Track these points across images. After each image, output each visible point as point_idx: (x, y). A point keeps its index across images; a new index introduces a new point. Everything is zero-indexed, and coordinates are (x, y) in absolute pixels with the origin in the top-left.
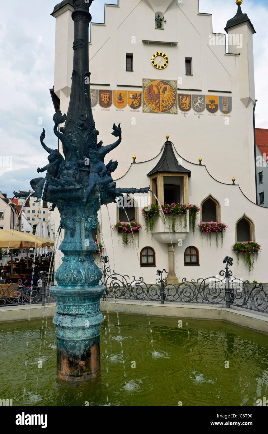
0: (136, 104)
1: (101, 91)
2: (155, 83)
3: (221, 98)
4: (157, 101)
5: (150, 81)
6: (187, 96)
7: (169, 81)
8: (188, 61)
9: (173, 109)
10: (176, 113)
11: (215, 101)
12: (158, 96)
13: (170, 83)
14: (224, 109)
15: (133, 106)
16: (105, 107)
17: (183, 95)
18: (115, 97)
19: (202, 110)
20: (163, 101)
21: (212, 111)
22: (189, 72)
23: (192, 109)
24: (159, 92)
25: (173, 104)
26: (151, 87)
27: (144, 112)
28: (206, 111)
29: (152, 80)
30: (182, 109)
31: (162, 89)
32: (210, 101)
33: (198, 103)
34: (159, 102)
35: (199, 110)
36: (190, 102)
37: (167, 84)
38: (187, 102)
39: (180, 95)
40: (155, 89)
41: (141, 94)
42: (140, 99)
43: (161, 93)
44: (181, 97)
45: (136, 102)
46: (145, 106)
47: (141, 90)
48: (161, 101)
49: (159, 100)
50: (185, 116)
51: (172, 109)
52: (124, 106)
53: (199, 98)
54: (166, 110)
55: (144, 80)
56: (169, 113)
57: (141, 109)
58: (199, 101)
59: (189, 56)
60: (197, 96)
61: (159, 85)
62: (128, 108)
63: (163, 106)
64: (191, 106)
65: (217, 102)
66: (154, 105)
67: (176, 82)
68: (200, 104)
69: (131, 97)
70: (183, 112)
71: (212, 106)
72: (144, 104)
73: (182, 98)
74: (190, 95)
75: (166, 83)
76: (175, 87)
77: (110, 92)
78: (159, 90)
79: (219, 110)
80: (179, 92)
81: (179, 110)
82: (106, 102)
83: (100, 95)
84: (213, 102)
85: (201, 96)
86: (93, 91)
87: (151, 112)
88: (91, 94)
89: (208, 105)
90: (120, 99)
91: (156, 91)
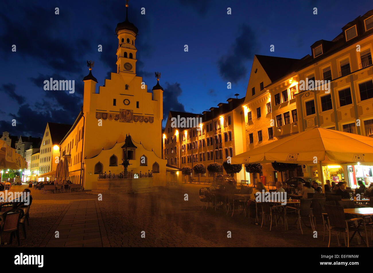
1: (103, 113)
3: (150, 117)
6: (137, 116)
7: (130, 110)
8: (138, 103)
10: (132, 123)
14: (151, 121)
15: (116, 120)
16: (105, 120)
17: (135, 116)
18: (108, 116)
19: (143, 121)
21: (146, 122)
22: (138, 107)
23: (138, 121)
25: (131, 119)
26: (123, 112)
27: (120, 122)
28: (144, 121)
29: (123, 110)
30: (134, 121)
31: (127, 113)
34: (126, 118)
35: (141, 122)
38: (137, 118)
39: (134, 116)
40: (125, 113)
41: (119, 115)
42: (119, 117)
43: (127, 115)
45: (117, 118)
47: (119, 113)
48: (127, 118)
50: (136, 124)
54: (129, 121)
55: (120, 109)
56: (130, 122)
57: (119, 120)
59: (138, 101)
60: (141, 116)
62: (113, 120)
63: (127, 120)
65: (148, 119)
66: (124, 119)
67: (133, 110)
68: (142, 119)
69: (115, 116)
70: (135, 122)
71: (146, 120)
72: (120, 119)
73: (135, 117)
75: (129, 111)
76: (132, 112)
77: (107, 114)
79: (149, 122)
80: (134, 114)
81: (133, 122)
82: (105, 117)
83: (102, 115)
84: (146, 118)
85: (142, 116)
86: (100, 113)
87: (123, 122)
88: (99, 114)
89: (145, 120)
90: (111, 116)
91: (125, 114)
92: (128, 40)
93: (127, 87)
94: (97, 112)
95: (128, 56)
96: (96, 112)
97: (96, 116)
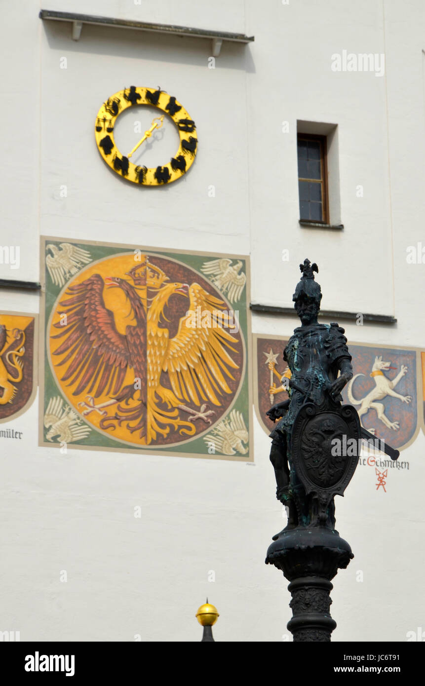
4: (130, 379)
5: (85, 256)
7: (200, 259)
8: (315, 144)
9: (228, 429)
12: (135, 347)
13: (208, 268)
19: (402, 439)
20: (164, 378)
24: (142, 323)
25: (226, 399)
26: (91, 291)
27: (49, 438)
29: (98, 251)
31: (156, 306)
33: (376, 393)
34: (141, 385)
37: (190, 277)
39: (265, 344)
41: (28, 333)
42: (27, 360)
43: (152, 328)
44: (272, 357)
46: (55, 404)
47: (30, 305)
48: (153, 377)
49: (142, 372)
51: (220, 426)
53: (379, 364)
54: (182, 432)
55: (49, 247)
56: (201, 449)
57: (28, 419)
58: (382, 386)
59: (318, 115)
60: (367, 353)
61: (141, 280)
63: (162, 405)
66: (107, 401)
67: (242, 264)
68: (384, 399)
72: (51, 391)
75: (182, 268)
76: (234, 295)
78: (138, 308)
80: (263, 326)
81: (260, 432)
85: (391, 354)
87: (94, 441)
91: (124, 319)
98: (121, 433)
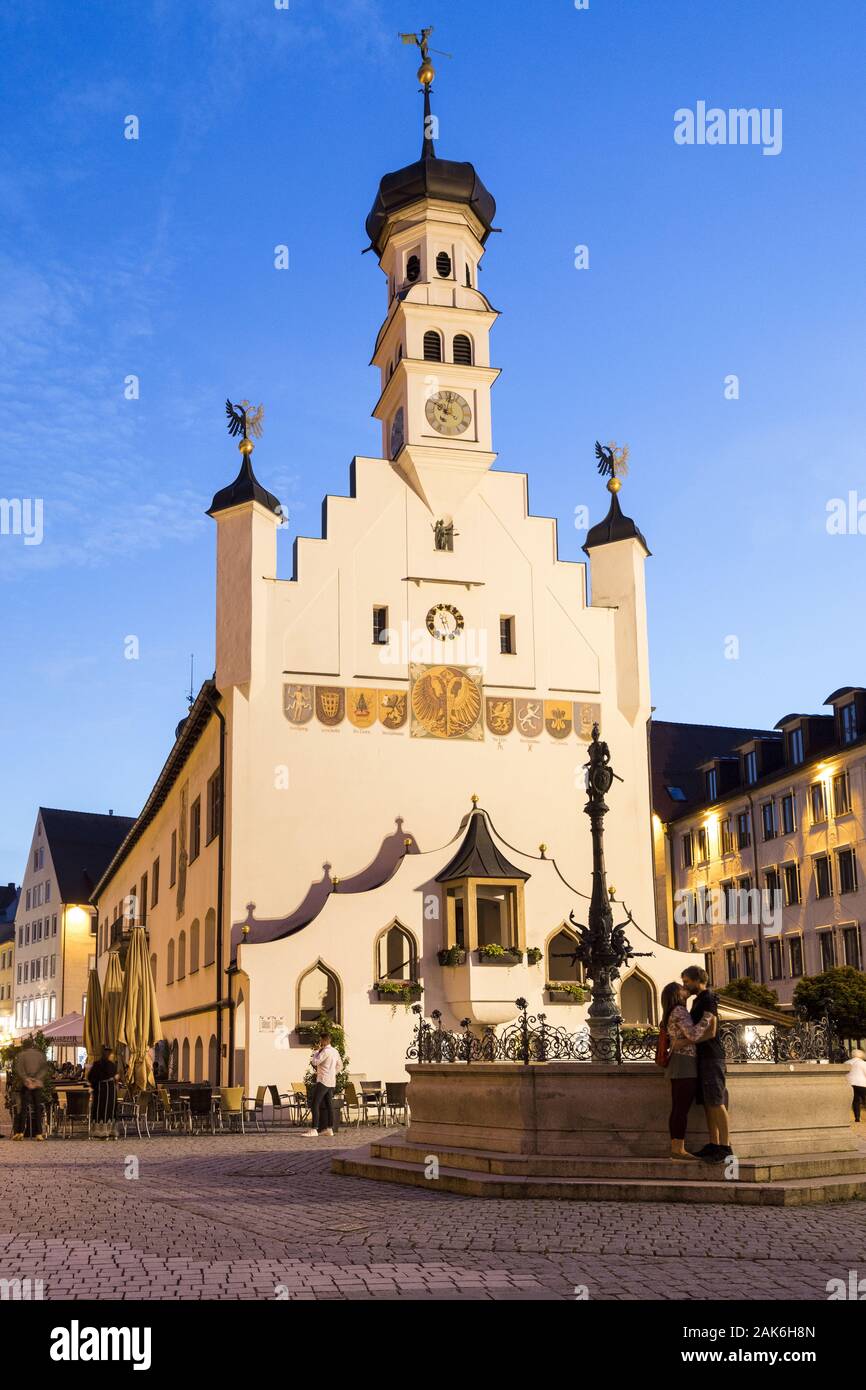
0: (395, 718)
1: (320, 689)
2: (436, 672)
3: (577, 705)
4: (441, 713)
5: (424, 668)
6: (505, 700)
7: (466, 668)
9: (476, 731)
10: (481, 739)
11: (564, 713)
12: (443, 700)
13: (468, 671)
14: (584, 731)
15: (389, 723)
16: (331, 725)
17: (496, 700)
18: (350, 704)
19: (537, 733)
20: (453, 711)
21: (559, 734)
22: (508, 647)
23: (515, 728)
24: (445, 692)
25: (475, 719)
26: (427, 681)
27: (413, 735)
28: (545, 735)
29: (429, 667)
30: (493, 730)
31: (450, 687)
32: (554, 713)
33: (528, 716)
34: (445, 715)
35: (530, 733)
36: (512, 714)
37: (462, 675)
38: (506, 713)
39: (488, 699)
40: (436, 685)
41: (405, 697)
42: (405, 707)
43: (449, 694)
44: (491, 704)
45: (396, 714)
46: (415, 723)
48: (449, 712)
49: (445, 710)
50: (500, 746)
51: (473, 729)
52: (371, 723)
53: (530, 705)
54: (460, 732)
55: (411, 666)
56: (466, 738)
57: (406, 729)
58: (531, 713)
59: (508, 613)
60: (523, 702)
61: (444, 677)
62: (378, 726)
63: (452, 722)
64: (512, 723)
65: (570, 716)
66: (433, 722)
67: (480, 670)
68: (532, 718)
69: (385, 702)
70: (497, 737)
71: (559, 725)
72: (413, 718)
73: (494, 707)
74: (512, 700)
75: (459, 671)
76: (477, 681)
77: (340, 691)
78: (444, 687)
79: (573, 733)
80: (488, 692)
81: (487, 731)
82: (332, 713)
83: (318, 697)
84: (559, 714)
85: (534, 701)
86: (303, 688)
87: (429, 736)
88: (299, 695)
89: (549, 722)
90: (363, 706)
91: (438, 691)
92: (444, 265)
93: (444, 537)
94: (291, 685)
95: (448, 351)
96: (286, 686)
97: (285, 707)
98: (438, 733)
